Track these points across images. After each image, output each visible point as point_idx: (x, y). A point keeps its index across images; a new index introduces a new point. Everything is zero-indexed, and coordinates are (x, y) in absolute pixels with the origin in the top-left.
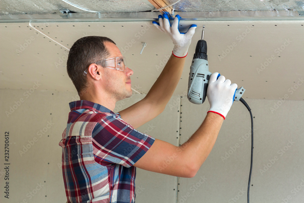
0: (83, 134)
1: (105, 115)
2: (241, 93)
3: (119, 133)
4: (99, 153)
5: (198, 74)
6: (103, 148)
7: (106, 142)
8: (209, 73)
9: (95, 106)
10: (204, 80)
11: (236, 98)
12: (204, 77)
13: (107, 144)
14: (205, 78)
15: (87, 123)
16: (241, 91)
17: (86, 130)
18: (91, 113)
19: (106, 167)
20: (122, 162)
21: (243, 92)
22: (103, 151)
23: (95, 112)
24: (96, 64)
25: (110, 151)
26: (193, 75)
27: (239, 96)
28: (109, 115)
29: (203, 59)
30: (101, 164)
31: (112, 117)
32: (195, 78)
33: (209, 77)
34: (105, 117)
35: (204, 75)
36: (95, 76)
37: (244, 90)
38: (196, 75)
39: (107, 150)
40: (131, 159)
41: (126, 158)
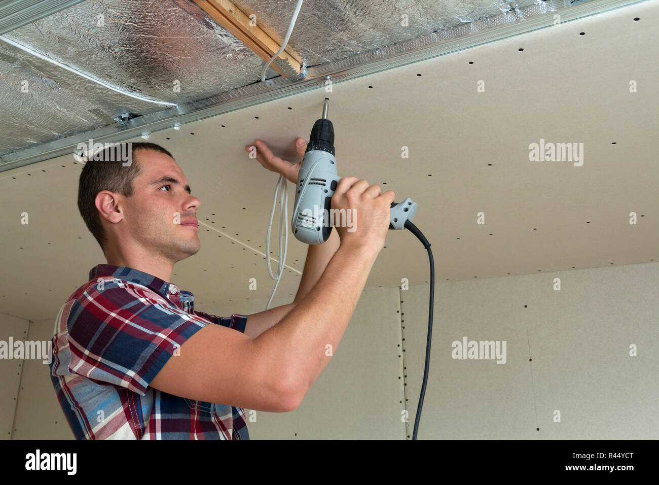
0: (59, 329)
2: (406, 210)
3: (113, 315)
4: (80, 364)
5: (312, 179)
6: (87, 352)
8: (337, 179)
9: (118, 272)
10: (326, 191)
11: (396, 220)
12: (324, 185)
13: (92, 342)
14: (328, 186)
16: (406, 205)
17: (62, 320)
21: (411, 208)
22: (88, 359)
24: (111, 190)
26: (302, 183)
27: (403, 217)
29: (322, 150)
33: (335, 186)
35: (325, 181)
36: (109, 215)
37: (414, 204)
38: (308, 180)
39: (94, 356)
40: (140, 373)
41: (131, 373)
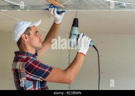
0: (21, 68)
1: (30, 58)
3: (36, 66)
4: (28, 76)
6: (30, 74)
7: (31, 71)
8: (79, 34)
9: (26, 53)
10: (77, 37)
11: (91, 45)
13: (31, 72)
15: (22, 62)
16: (93, 42)
17: (22, 66)
18: (24, 57)
19: (32, 82)
20: (39, 79)
22: (30, 75)
23: (26, 57)
24: (25, 34)
25: (33, 75)
28: (32, 58)
29: (76, 27)
30: (30, 81)
31: (33, 59)
32: (72, 36)
34: (30, 60)
35: (76, 34)
38: (73, 34)
39: (32, 74)
40: (43, 77)
41: (41, 77)
